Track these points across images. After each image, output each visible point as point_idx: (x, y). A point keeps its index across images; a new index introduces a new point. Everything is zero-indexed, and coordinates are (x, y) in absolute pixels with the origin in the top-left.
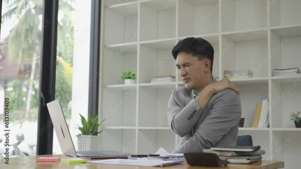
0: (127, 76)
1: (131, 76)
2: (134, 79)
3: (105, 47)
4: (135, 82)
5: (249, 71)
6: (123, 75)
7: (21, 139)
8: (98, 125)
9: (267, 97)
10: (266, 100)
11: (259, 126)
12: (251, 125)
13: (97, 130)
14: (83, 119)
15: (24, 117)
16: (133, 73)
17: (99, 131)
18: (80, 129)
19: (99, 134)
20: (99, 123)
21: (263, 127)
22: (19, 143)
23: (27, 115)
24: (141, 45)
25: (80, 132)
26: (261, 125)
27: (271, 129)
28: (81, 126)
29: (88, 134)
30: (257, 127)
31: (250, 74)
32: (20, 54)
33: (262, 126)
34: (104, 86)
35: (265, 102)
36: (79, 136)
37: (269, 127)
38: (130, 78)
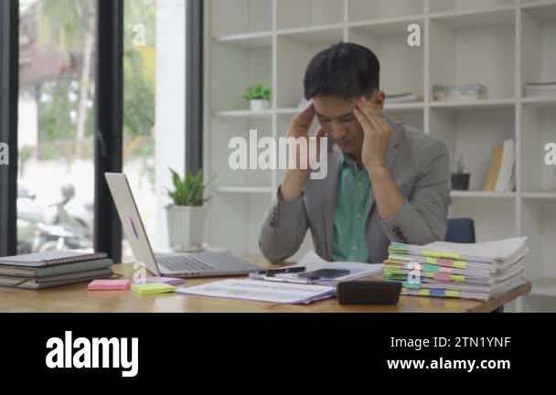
0: (255, 95)
1: (262, 94)
2: (268, 99)
3: (213, 40)
4: (270, 107)
5: (480, 85)
6: (248, 94)
7: (69, 194)
8: (203, 187)
9: (511, 135)
10: (511, 141)
11: (497, 189)
12: (481, 188)
13: (201, 194)
14: (176, 177)
15: (74, 151)
16: (265, 88)
17: (205, 196)
18: (171, 195)
19: (205, 204)
20: (205, 182)
21: (505, 190)
22: (65, 202)
23: (79, 149)
24: (280, 37)
25: (171, 201)
26: (501, 187)
27: (518, 195)
28: (173, 189)
29: (185, 204)
30: (493, 189)
31: (482, 91)
32: (63, 35)
33: (502, 189)
34: (212, 114)
35: (508, 144)
36: (169, 208)
37: (514, 190)
38: (259, 98)
